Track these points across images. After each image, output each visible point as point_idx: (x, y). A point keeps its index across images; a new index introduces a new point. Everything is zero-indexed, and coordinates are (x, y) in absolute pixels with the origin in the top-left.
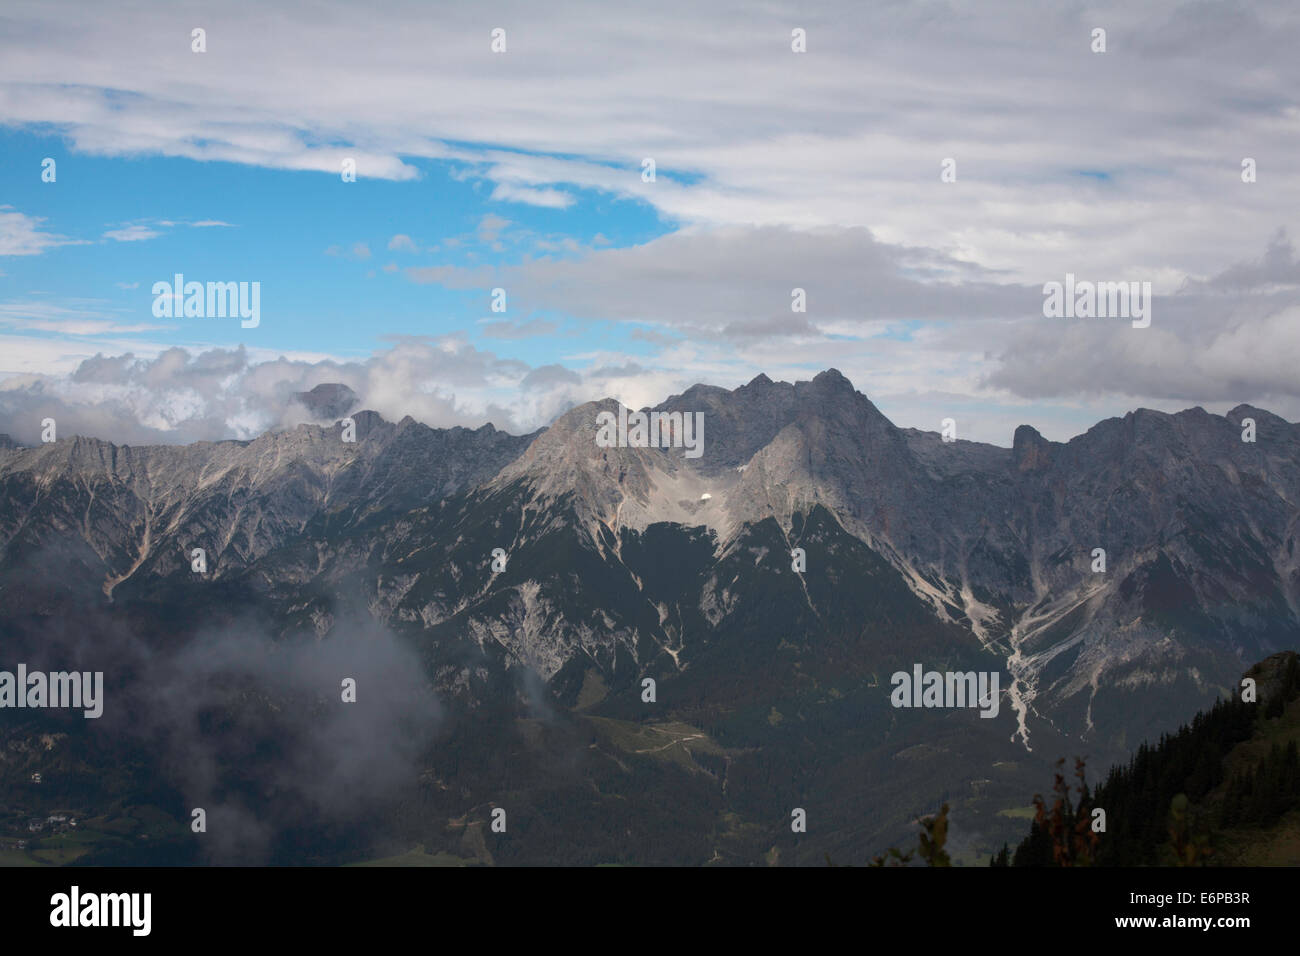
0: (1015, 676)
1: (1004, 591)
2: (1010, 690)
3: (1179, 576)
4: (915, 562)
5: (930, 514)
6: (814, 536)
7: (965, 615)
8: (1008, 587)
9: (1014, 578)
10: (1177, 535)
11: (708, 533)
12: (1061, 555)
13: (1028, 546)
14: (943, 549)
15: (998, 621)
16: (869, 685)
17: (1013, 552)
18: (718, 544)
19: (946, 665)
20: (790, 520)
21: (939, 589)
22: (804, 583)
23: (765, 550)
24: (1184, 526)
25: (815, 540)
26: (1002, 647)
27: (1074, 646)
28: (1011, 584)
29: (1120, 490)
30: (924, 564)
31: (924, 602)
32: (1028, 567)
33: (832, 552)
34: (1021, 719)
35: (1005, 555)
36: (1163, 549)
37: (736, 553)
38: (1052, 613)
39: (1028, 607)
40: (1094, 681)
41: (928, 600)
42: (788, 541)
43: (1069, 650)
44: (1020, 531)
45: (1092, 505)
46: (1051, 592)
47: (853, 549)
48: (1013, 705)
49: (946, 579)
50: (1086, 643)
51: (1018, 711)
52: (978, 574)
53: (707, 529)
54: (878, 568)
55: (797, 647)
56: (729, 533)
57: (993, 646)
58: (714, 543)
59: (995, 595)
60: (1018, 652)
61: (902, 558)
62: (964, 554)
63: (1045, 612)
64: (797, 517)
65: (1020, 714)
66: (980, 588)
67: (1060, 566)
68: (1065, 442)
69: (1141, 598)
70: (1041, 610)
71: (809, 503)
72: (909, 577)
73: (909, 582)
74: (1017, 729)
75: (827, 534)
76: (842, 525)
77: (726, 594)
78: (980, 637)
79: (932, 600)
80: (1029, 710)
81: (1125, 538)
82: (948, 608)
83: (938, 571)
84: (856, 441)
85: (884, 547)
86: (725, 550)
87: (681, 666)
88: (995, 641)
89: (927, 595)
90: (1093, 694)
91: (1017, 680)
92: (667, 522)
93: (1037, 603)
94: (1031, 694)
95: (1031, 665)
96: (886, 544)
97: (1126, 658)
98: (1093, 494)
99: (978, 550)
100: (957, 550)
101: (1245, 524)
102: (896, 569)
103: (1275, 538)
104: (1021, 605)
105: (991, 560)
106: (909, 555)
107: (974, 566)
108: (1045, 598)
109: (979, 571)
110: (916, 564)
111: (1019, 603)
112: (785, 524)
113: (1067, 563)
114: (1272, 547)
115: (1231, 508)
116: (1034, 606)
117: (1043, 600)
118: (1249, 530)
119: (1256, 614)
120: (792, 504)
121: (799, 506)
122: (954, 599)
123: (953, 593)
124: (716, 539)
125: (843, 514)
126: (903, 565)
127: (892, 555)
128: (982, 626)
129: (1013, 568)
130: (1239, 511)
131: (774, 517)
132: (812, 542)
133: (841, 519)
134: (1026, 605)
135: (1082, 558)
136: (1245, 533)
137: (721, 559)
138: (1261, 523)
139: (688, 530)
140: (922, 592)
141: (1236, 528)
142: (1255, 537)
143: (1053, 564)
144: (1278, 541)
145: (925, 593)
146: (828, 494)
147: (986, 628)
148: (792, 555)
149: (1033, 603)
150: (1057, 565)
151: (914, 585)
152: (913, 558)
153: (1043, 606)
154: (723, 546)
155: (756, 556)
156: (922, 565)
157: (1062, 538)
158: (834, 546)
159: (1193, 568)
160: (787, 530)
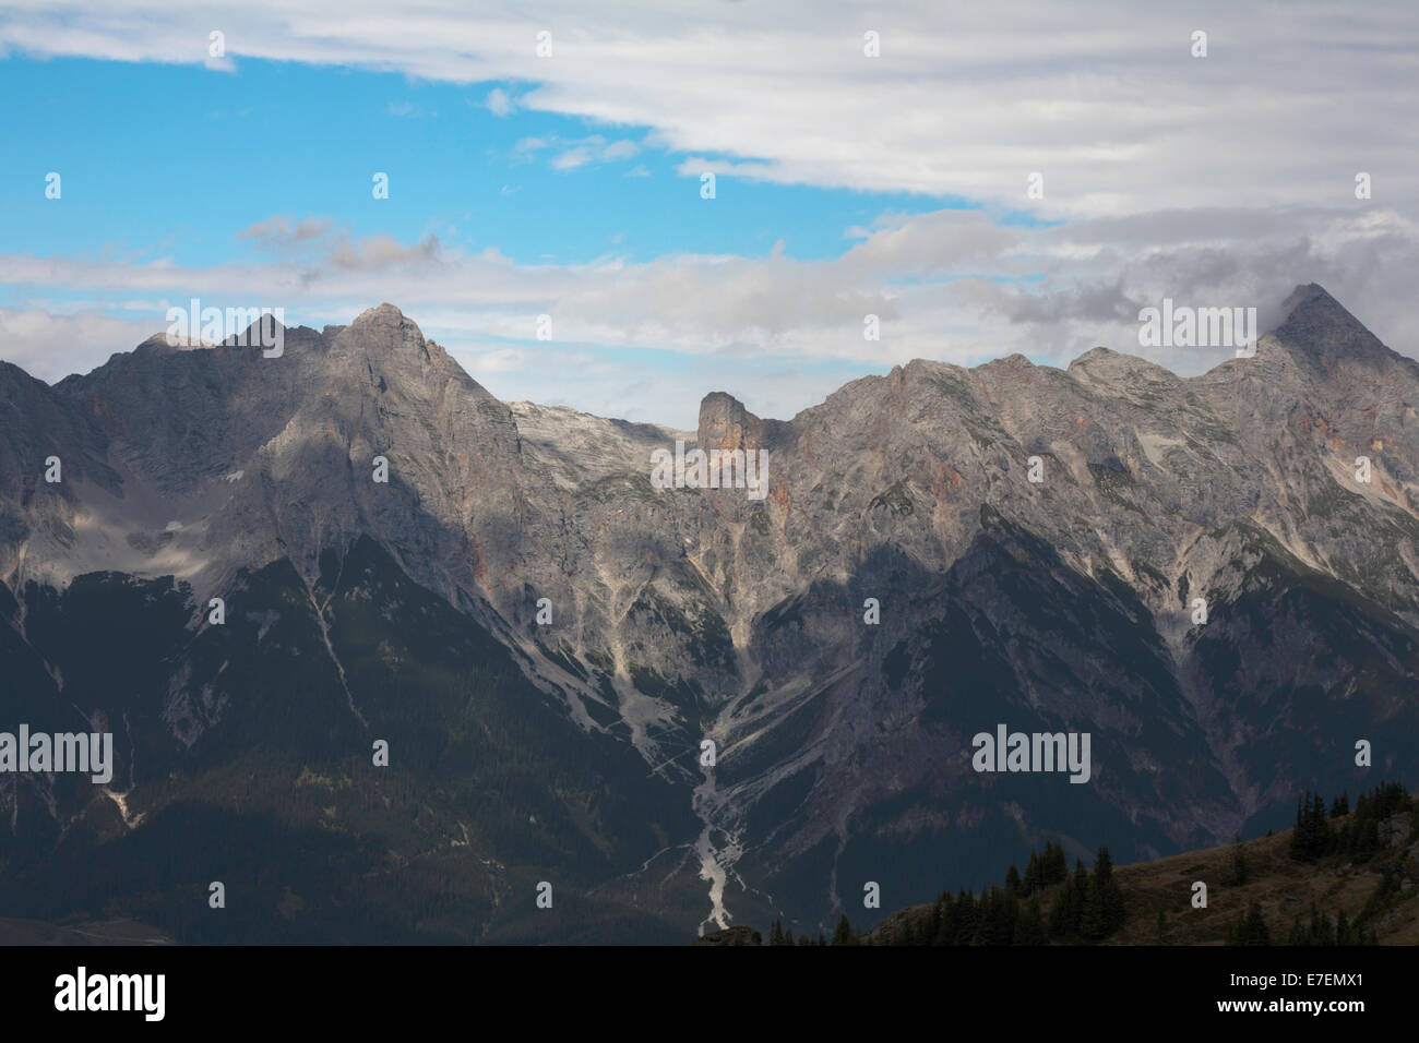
0: (706, 819)
1: (686, 674)
2: (697, 844)
3: (984, 644)
4: (533, 629)
5: (557, 546)
6: (356, 589)
7: (620, 717)
8: (695, 668)
9: (703, 652)
10: (980, 573)
11: (176, 588)
12: (783, 612)
13: (727, 597)
14: (581, 603)
15: (676, 727)
16: (454, 843)
17: (701, 607)
18: (195, 607)
19: (587, 806)
20: (316, 564)
21: (575, 674)
22: (342, 670)
23: (273, 616)
24: (991, 559)
25: (358, 596)
26: (684, 771)
27: (806, 768)
28: (698, 663)
29: (882, 500)
30: (548, 632)
31: (550, 698)
32: (728, 632)
33: (389, 617)
34: (716, 896)
35: (689, 615)
36: (956, 600)
37: (224, 622)
38: (768, 710)
39: (729, 701)
40: (841, 828)
41: (556, 695)
42: (313, 599)
43: (799, 773)
44: (712, 572)
45: (836, 525)
46: (767, 675)
47: (424, 610)
48: (703, 872)
49: (589, 657)
50: (828, 762)
51: (711, 881)
52: (641, 647)
53: (175, 583)
54: (468, 640)
55: (328, 781)
56: (213, 587)
57: (669, 768)
58: (187, 607)
59: (671, 681)
60: (711, 780)
61: (511, 623)
62: (616, 613)
63: (759, 708)
64: (328, 558)
65: (714, 887)
66: (645, 670)
67: (781, 629)
68: (787, 420)
69: (920, 684)
70: (750, 706)
71: (348, 534)
72: (523, 654)
73: (524, 665)
74: (709, 913)
75: (380, 585)
76: (405, 571)
77: (207, 693)
78: (646, 755)
79: (563, 694)
80: (730, 879)
81: (892, 580)
82: (592, 708)
83: (572, 644)
84: (428, 426)
85: (479, 604)
86: (206, 618)
87: (131, 819)
88: (671, 761)
89: (554, 685)
90: (841, 849)
91: (710, 827)
92: (105, 572)
93: (744, 695)
94: (733, 851)
95: (732, 800)
96: (483, 600)
97: (895, 785)
98: (836, 506)
99: (640, 605)
100: (604, 606)
101: (1102, 552)
102: (500, 643)
103: (1155, 575)
104: (716, 697)
105: (664, 623)
106: (522, 618)
107: (636, 635)
108: (756, 685)
109: (644, 643)
110: (533, 633)
111: (713, 695)
112: (308, 570)
113: (794, 625)
114: (1151, 591)
115: (1077, 526)
116: (739, 699)
117: (754, 689)
118: (1108, 561)
119: (1123, 707)
120: (319, 535)
121: (332, 538)
122: (601, 690)
123: (599, 680)
124: (190, 598)
125: (407, 551)
126: (512, 634)
127: (494, 618)
128: (649, 736)
129: (701, 636)
130: (1090, 531)
131: (288, 559)
132: (354, 599)
133: (404, 560)
134: (725, 697)
135: (818, 615)
136: (1102, 568)
137: (199, 633)
138: (1129, 549)
139: (143, 585)
140: (546, 680)
141: (1087, 561)
142: (1120, 573)
143: (770, 627)
144: (1161, 581)
145: (550, 682)
146: (381, 517)
147: (656, 739)
148: (319, 623)
149: (737, 695)
150: (776, 629)
151: (531, 669)
152: (530, 621)
153: (754, 698)
154: (202, 611)
155: (259, 627)
156: (544, 635)
157: (784, 582)
158: (391, 606)
159: (1009, 629)
160: (311, 580)
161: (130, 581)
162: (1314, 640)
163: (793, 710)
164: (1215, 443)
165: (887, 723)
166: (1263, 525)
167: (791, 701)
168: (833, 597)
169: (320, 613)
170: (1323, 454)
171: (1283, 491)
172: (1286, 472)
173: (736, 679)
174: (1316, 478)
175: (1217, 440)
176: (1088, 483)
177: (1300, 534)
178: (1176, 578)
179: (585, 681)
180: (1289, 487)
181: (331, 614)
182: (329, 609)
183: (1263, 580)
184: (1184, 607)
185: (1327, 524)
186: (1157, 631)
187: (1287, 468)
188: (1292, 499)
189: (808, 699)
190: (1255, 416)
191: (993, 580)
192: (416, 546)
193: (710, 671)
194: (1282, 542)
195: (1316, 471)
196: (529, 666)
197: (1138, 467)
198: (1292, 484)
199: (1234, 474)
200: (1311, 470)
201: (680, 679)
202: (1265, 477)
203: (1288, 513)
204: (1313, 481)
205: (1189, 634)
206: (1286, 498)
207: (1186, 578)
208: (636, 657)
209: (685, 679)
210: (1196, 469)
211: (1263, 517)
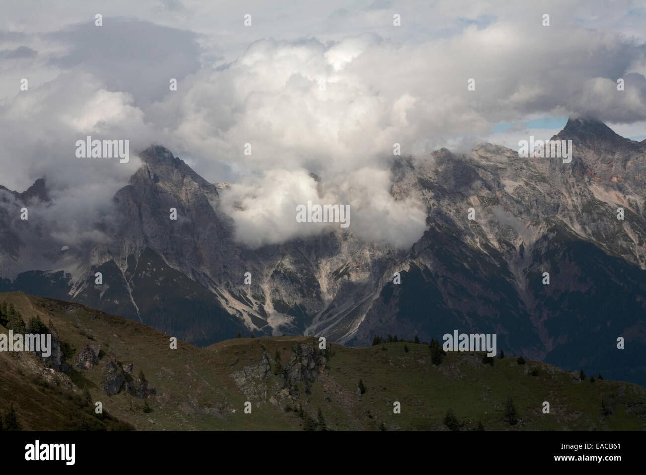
1: (298, 302)
3: (427, 281)
4: (227, 285)
6: (144, 272)
7: (268, 323)
8: (302, 299)
9: (305, 291)
10: (425, 249)
11: (65, 277)
12: (341, 271)
13: (317, 266)
15: (293, 326)
17: (305, 271)
18: (72, 285)
20: (126, 262)
21: (247, 305)
22: (138, 309)
23: (106, 287)
24: (430, 242)
25: (145, 275)
28: (304, 297)
30: (234, 287)
31: (234, 316)
32: (318, 282)
33: (159, 284)
35: (299, 275)
36: (414, 261)
37: (84, 291)
38: (335, 316)
39: (318, 313)
41: (238, 315)
42: (125, 278)
46: (335, 300)
47: (175, 280)
49: (254, 297)
52: (277, 291)
53: (64, 274)
54: (195, 293)
56: (81, 275)
58: (69, 284)
59: (291, 305)
61: (217, 284)
63: (331, 315)
64: (131, 259)
66: (279, 301)
67: (340, 279)
69: (397, 300)
70: (327, 315)
71: (140, 247)
72: (223, 297)
73: (223, 302)
75: (154, 270)
76: (167, 263)
79: (241, 314)
82: (254, 319)
83: (246, 291)
85: (202, 276)
86: (77, 289)
89: (237, 310)
92: (32, 271)
93: (325, 310)
96: (204, 274)
99: (276, 272)
101: (484, 236)
102: (212, 293)
103: (509, 245)
104: (312, 312)
105: (288, 279)
106: (222, 281)
107: (275, 285)
108: (330, 305)
109: (279, 289)
110: (228, 287)
111: (311, 310)
112: (122, 265)
113: (346, 277)
114: (507, 252)
115: (472, 225)
116: (322, 312)
117: (329, 307)
118: (487, 240)
119: (491, 306)
120: (127, 249)
121: (133, 250)
122: (259, 312)
123: (258, 307)
124: (71, 280)
125: (167, 254)
126: (218, 288)
127: (209, 282)
128: (280, 331)
129: (304, 284)
130: (478, 226)
131: (113, 261)
132: (143, 277)
133: (166, 258)
134: (316, 311)
135: (357, 272)
136: (484, 243)
137: (75, 296)
138: (497, 234)
139: (50, 276)
140: (233, 308)
141: (477, 240)
142: (492, 245)
143: (336, 278)
144: (511, 247)
145: (236, 309)
146: (154, 239)
147: (284, 332)
148: (128, 289)
149: (321, 310)
150: (338, 279)
151: (227, 304)
152: (226, 282)
153: (329, 311)
154: (76, 286)
155: (100, 292)
156: (233, 288)
157: (342, 258)
158: (160, 279)
159: (439, 274)
160: (124, 269)
161: (43, 274)
162: (578, 270)
163: (345, 315)
164: (538, 183)
165: (383, 319)
166: (561, 219)
167: (344, 312)
168: (363, 263)
169: (128, 284)
170: (589, 185)
171: (570, 202)
172: (571, 194)
173: (321, 303)
174: (585, 196)
175: (538, 181)
176: (477, 204)
177: (578, 222)
178: (518, 246)
179: (252, 308)
180: (573, 201)
181: (133, 284)
182: (132, 282)
183: (556, 244)
184: (522, 259)
185: (590, 217)
186: (510, 270)
187: (572, 192)
188: (575, 207)
189: (352, 310)
190: (557, 169)
191: (431, 251)
192: (171, 251)
193: (309, 300)
194: (570, 226)
195: (585, 193)
196: (226, 302)
197: (501, 196)
198: (574, 199)
199: (547, 196)
200: (583, 192)
201: (295, 304)
202: (561, 197)
203: (573, 213)
204: (584, 197)
205: (524, 271)
206: (572, 206)
207: (523, 246)
208: (275, 295)
209: (298, 304)
210: (529, 195)
211: (561, 216)
